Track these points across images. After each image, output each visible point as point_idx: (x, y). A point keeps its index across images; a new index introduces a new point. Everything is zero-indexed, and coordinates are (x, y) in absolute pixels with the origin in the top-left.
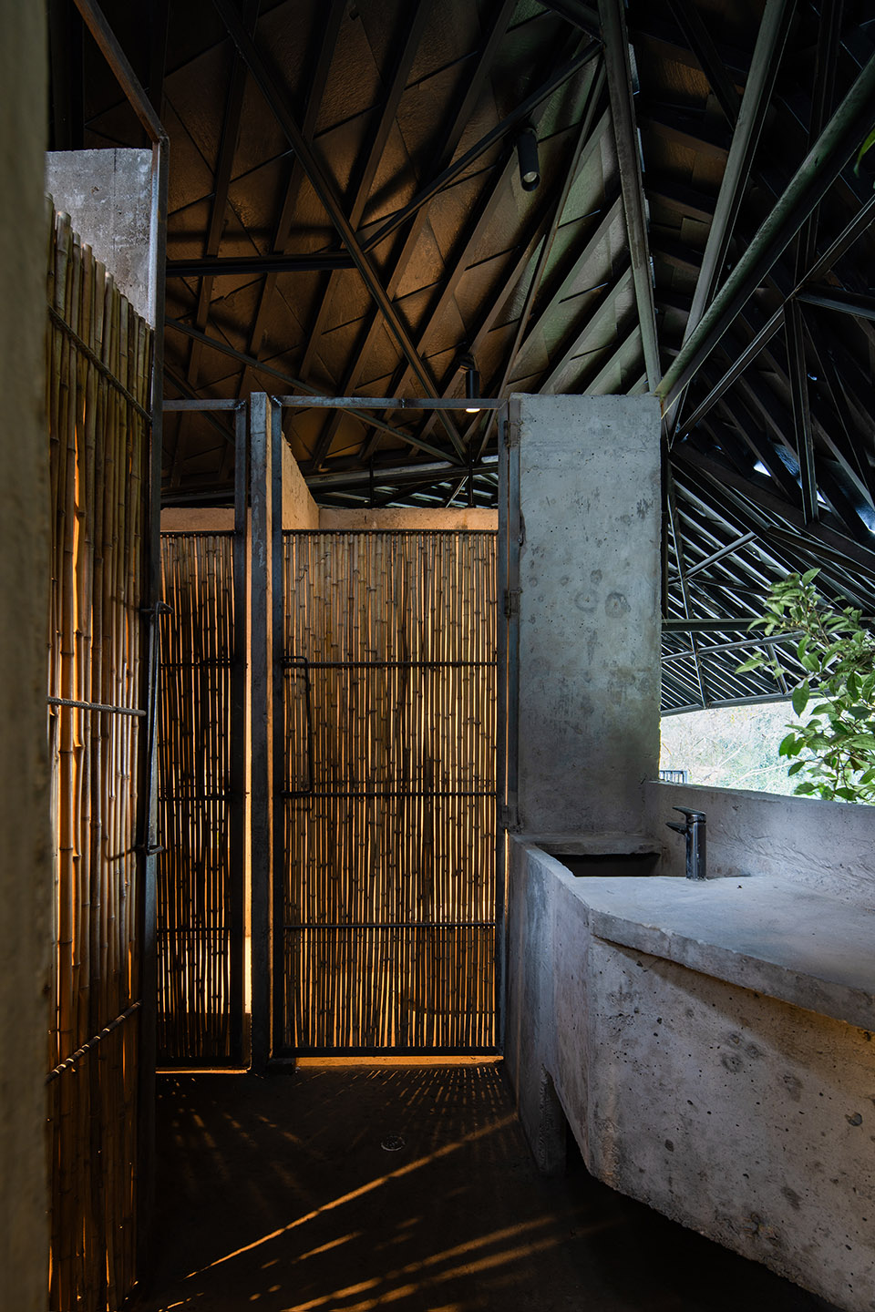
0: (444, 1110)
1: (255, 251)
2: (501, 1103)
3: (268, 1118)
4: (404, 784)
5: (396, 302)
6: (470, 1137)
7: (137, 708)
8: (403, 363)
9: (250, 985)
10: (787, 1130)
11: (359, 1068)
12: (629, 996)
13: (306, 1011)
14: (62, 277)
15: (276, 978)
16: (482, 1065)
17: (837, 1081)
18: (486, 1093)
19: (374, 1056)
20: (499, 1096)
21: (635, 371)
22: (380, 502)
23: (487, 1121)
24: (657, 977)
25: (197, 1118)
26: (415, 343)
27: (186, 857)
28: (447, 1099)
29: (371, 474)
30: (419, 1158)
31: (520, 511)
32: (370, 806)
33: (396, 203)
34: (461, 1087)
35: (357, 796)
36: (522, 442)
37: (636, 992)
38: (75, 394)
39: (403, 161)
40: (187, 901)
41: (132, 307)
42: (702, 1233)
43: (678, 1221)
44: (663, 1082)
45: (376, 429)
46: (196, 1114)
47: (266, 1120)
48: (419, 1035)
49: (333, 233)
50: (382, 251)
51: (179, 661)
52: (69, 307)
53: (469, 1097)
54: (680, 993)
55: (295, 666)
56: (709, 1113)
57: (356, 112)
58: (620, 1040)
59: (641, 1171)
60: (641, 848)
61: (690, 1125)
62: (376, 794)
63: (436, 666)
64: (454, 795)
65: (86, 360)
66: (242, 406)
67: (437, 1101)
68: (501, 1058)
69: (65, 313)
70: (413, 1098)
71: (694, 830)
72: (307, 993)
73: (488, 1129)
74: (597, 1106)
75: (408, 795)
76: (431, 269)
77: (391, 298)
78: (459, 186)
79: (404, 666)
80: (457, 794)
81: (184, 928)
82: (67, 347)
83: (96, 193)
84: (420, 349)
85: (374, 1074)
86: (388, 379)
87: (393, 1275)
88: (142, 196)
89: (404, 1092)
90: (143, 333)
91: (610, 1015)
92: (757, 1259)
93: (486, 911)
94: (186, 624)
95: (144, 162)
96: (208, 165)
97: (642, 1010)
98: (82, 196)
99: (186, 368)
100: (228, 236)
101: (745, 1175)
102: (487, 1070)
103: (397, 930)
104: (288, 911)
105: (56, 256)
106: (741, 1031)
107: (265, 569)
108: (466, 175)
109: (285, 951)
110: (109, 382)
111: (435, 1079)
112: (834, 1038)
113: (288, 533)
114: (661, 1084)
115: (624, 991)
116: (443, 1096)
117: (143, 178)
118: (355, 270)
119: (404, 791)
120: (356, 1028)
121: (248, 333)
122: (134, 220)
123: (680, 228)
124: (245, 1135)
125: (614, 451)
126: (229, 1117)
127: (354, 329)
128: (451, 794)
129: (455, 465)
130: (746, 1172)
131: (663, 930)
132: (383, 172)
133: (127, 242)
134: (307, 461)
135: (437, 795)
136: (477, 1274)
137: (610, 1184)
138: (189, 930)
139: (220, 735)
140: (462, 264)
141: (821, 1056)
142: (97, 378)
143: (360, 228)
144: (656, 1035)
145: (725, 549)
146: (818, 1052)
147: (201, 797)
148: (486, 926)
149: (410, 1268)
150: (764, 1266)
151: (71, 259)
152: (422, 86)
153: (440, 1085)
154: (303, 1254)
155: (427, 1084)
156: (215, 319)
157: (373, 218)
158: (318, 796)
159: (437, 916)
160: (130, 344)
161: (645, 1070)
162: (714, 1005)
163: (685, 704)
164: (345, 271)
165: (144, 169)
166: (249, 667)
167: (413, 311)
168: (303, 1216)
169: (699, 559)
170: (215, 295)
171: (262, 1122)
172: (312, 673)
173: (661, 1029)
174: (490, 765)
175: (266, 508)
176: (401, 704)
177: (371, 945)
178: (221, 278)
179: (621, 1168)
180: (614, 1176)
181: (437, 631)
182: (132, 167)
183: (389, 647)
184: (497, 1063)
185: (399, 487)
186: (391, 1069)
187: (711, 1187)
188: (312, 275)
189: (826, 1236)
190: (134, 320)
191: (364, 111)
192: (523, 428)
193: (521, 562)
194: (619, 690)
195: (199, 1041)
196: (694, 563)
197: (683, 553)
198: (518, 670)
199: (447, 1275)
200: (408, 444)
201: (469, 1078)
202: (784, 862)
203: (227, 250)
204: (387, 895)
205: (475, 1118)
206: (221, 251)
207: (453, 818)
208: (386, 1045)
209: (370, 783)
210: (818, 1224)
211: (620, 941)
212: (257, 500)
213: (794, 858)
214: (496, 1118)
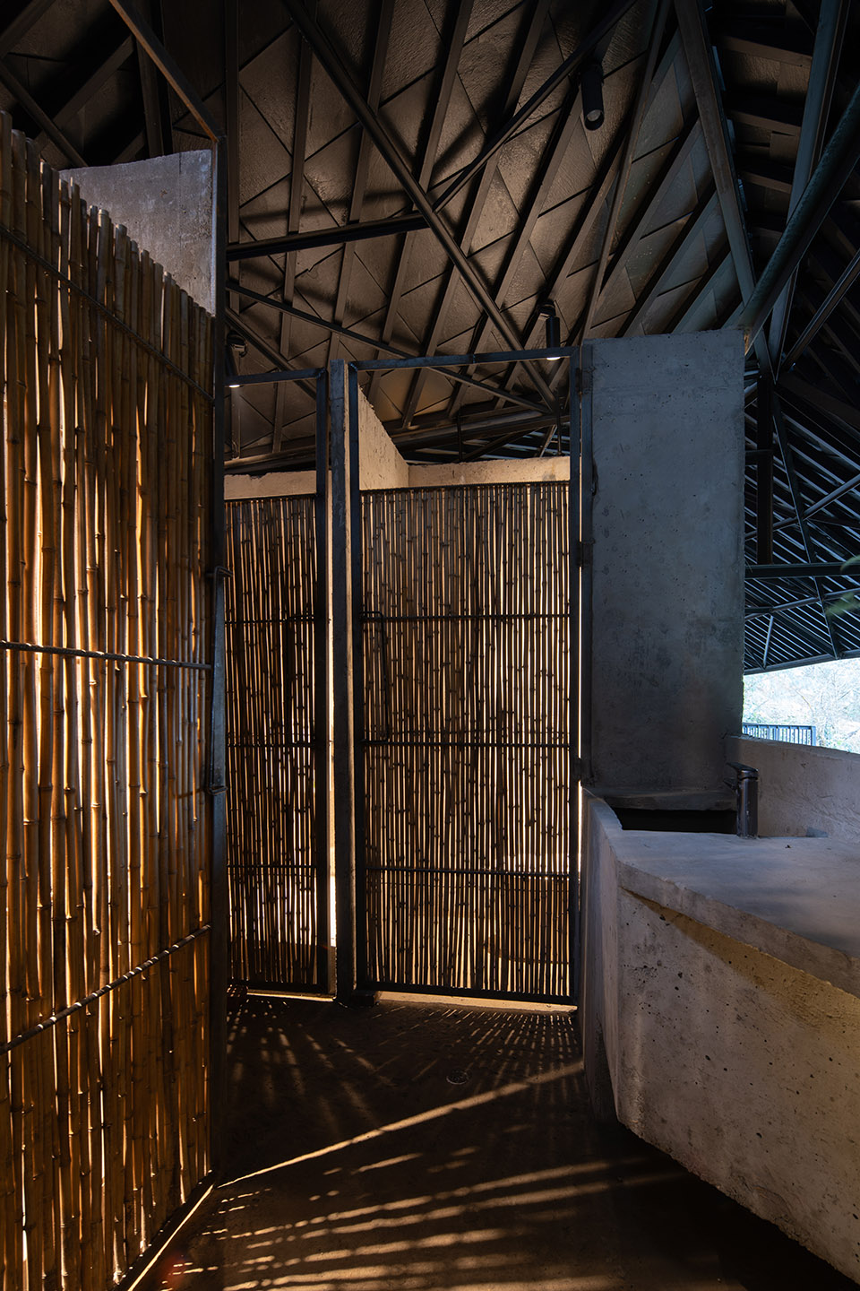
0: (512, 1052)
1: (332, 221)
2: (569, 1051)
3: (345, 1043)
4: (477, 735)
5: (471, 256)
6: (533, 1080)
7: (204, 662)
8: (485, 315)
9: (335, 921)
10: (798, 1093)
11: (437, 1006)
12: (652, 949)
13: (387, 948)
14: (120, 283)
15: (359, 915)
16: (556, 1013)
17: (846, 1047)
18: (556, 1040)
19: (452, 996)
20: (568, 1044)
21: (731, 301)
22: (473, 455)
23: (552, 1067)
24: (678, 932)
25: (283, 1037)
26: (493, 295)
27: (277, 799)
28: (516, 1042)
29: (459, 429)
30: (481, 1092)
31: (592, 459)
32: (445, 753)
33: (466, 158)
34: (532, 1032)
35: (432, 745)
36: (594, 389)
37: (659, 945)
38: (135, 386)
39: (469, 116)
40: (278, 840)
41: (192, 299)
42: (718, 1187)
43: (697, 1173)
44: (683, 1036)
45: (461, 384)
46: (282, 1033)
47: (343, 1045)
48: (494, 979)
49: (407, 195)
50: (455, 206)
51: (269, 618)
52: (128, 308)
53: (538, 1042)
54: (700, 948)
55: (371, 620)
56: (725, 1069)
57: (418, 75)
58: (645, 993)
59: (663, 1121)
60: (717, 805)
61: (708, 1080)
62: (450, 744)
63: (508, 619)
64: (526, 746)
65: (146, 354)
66: (322, 374)
67: (506, 1043)
68: (575, 1008)
69: (125, 314)
70: (484, 1038)
71: (743, 786)
72: (388, 931)
73: (552, 1075)
74: (624, 1055)
75: (482, 745)
76: (504, 220)
77: (466, 252)
78: (527, 133)
79: (477, 618)
80: (530, 745)
81: (275, 864)
82: (128, 345)
83: (165, 196)
84: (499, 301)
85: (450, 1012)
86: (469, 334)
87: (442, 1196)
88: (203, 194)
89: (475, 1032)
90: (204, 322)
91: (636, 966)
92: (769, 1219)
93: (560, 863)
94: (274, 583)
95: (204, 162)
96: (284, 146)
97: (664, 963)
98: (153, 201)
99: (278, 340)
100: (305, 211)
101: (758, 1134)
102: (561, 1018)
103: (472, 877)
104: (369, 853)
105: (114, 265)
106: (755, 990)
107: (344, 529)
108: (533, 121)
109: (367, 889)
110: (169, 371)
111: (508, 1023)
112: (843, 1003)
113: (367, 493)
114: (681, 1038)
115: (649, 943)
116: (513, 1039)
117: (204, 177)
118: (430, 229)
119: (477, 741)
120: (433, 968)
121: (332, 301)
122: (197, 216)
123: (768, 145)
124: (323, 1057)
125: (693, 391)
126: (311, 1039)
127: (433, 287)
128: (524, 745)
129: (544, 414)
130: (759, 1132)
131: (677, 884)
132: (449, 130)
133: (192, 238)
134: (396, 420)
135: (510, 746)
136: (518, 1206)
137: (636, 1131)
138: (280, 867)
139: (306, 686)
140: (534, 211)
141: (831, 1020)
142: (157, 368)
143: (431, 187)
144: (677, 988)
145: (845, 485)
146: (828, 1016)
147: (289, 744)
148: (560, 876)
149: (461, 1192)
150: (776, 1227)
151: (129, 265)
152: (482, 39)
153: (511, 1028)
154: (361, 1166)
155: (499, 1026)
156: (300, 291)
157: (444, 176)
158: (396, 744)
159: (510, 864)
160: (191, 333)
161: (667, 1023)
162: (730, 962)
163: (816, 654)
164: (419, 231)
165: (205, 168)
166: (331, 622)
167: (491, 263)
168: (365, 1133)
169: (819, 497)
170: (300, 269)
171: (340, 1046)
172: (390, 628)
173: (682, 983)
174: (563, 718)
175: (344, 470)
176: (475, 656)
177: (446, 889)
178: (305, 252)
179: (645, 1117)
180: (640, 1124)
181: (509, 584)
182: (195, 168)
183: (462, 601)
184: (572, 1013)
185: (491, 440)
186: (466, 1010)
187: (726, 1143)
188: (390, 239)
189: (834, 1202)
190: (194, 310)
191: (426, 73)
192: (596, 374)
193: (594, 512)
194: (698, 641)
195: (289, 968)
196: (812, 502)
197: (799, 491)
198: (591, 623)
199: (492, 1203)
200: (495, 397)
201: (541, 1024)
202: (845, 823)
203: (309, 225)
204: (463, 841)
205: (541, 1063)
206: (302, 226)
207: (526, 769)
208: (462, 986)
209: (445, 733)
210: (827, 1189)
211: (642, 894)
212: (337, 463)
213: (853, 819)
214: (562, 1064)
